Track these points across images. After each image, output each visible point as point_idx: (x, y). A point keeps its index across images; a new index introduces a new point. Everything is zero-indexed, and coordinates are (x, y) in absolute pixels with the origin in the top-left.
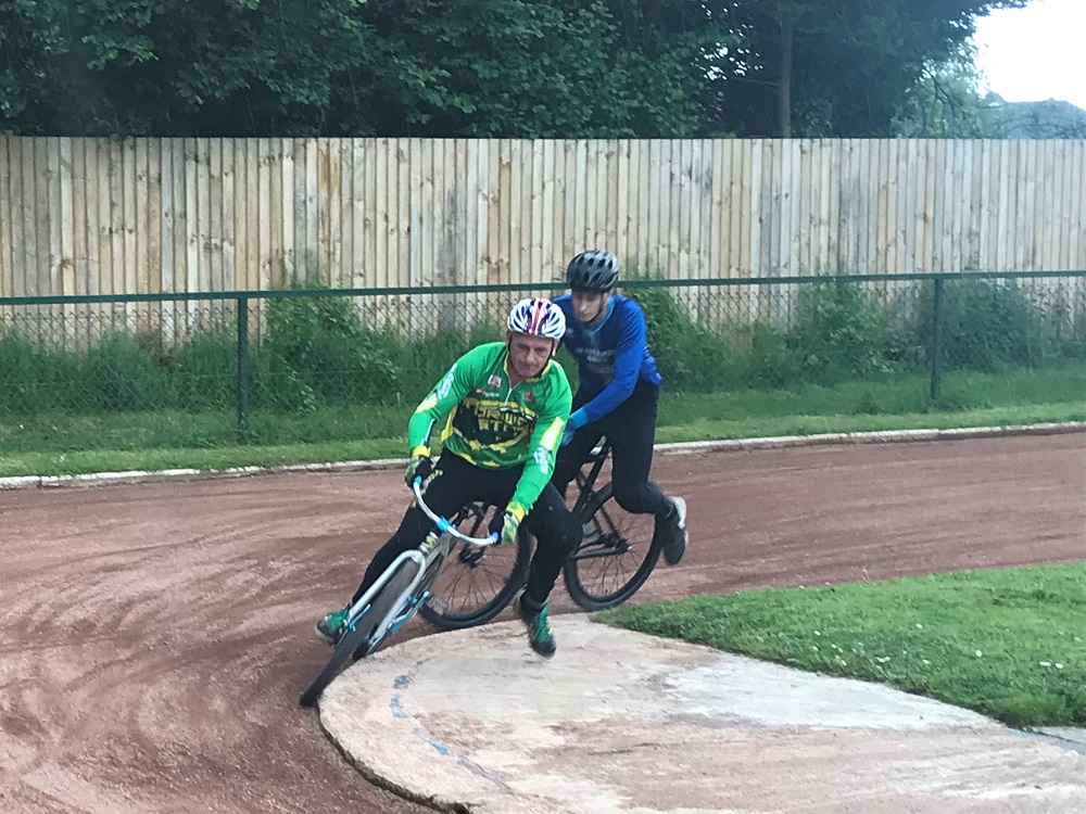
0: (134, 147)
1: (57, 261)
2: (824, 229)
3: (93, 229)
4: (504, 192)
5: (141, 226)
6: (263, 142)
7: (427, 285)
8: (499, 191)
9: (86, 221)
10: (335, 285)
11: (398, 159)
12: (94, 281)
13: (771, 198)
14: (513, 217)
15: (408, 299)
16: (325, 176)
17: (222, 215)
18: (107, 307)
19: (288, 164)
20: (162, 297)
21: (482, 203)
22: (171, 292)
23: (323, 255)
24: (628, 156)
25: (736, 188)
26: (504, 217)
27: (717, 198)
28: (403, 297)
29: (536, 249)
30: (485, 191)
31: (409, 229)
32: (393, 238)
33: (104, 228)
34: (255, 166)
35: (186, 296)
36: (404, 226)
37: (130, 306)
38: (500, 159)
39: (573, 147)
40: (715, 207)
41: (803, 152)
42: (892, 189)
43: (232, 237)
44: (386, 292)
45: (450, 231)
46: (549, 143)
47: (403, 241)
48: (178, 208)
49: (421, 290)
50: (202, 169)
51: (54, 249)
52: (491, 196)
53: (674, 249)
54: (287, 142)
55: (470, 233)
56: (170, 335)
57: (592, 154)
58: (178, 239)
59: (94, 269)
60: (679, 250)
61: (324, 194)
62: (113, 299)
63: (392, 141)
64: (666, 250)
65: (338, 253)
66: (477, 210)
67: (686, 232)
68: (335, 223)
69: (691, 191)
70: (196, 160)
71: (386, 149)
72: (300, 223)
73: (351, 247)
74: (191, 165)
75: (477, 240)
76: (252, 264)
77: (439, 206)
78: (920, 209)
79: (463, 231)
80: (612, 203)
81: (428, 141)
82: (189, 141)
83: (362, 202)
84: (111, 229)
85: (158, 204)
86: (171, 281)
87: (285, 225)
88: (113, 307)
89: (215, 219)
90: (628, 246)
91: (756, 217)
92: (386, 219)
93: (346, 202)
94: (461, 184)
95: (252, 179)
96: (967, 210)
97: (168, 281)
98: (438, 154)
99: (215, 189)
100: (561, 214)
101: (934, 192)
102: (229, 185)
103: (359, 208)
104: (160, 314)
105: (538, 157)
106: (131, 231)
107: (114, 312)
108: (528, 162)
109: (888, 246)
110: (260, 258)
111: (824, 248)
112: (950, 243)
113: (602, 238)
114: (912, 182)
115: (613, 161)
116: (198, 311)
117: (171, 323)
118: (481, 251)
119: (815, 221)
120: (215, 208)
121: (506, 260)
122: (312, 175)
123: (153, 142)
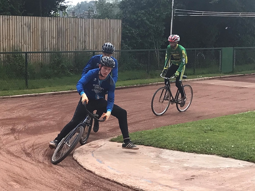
2: (54, 40)
13: (43, 31)
24: (12, 20)
25: (36, 29)
27: (31, 31)
40: (31, 33)
41: (49, 20)
42: (68, 30)
53: (23, 44)
57: (4, 18)
60: (24, 44)
64: (21, 44)
67: (25, 40)
69: (26, 29)
78: (74, 35)
80: (9, 32)
90: (12, 43)
91: (40, 36)
96: (83, 36)
101: (77, 31)
109: (68, 44)
111: (55, 45)
112: (80, 43)
113: (7, 41)
114: (72, 29)
115: (9, 21)
119: (53, 37)
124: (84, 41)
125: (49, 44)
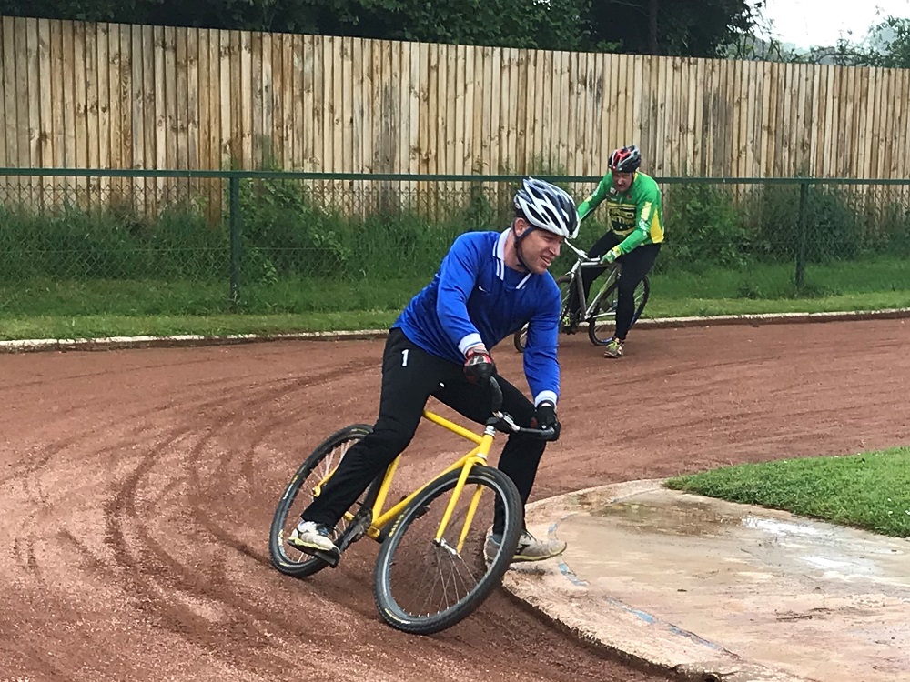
0: (107, 32)
1: (36, 136)
2: (690, 137)
3: (70, 109)
4: (433, 89)
5: (113, 106)
6: (225, 34)
7: (367, 172)
8: (428, 89)
9: (63, 100)
10: (288, 168)
11: (342, 57)
12: (70, 155)
13: (649, 108)
14: (440, 114)
15: (351, 184)
16: (279, 69)
17: (187, 99)
18: (82, 180)
19: (246, 55)
20: (131, 173)
21: (414, 101)
22: (142, 169)
23: (277, 140)
24: (535, 64)
25: (621, 97)
26: (433, 113)
27: (606, 105)
28: (347, 182)
29: (459, 144)
30: (417, 89)
31: (352, 121)
32: (338, 127)
33: (79, 105)
34: (217, 55)
35: (155, 173)
36: (347, 117)
37: (104, 181)
38: (430, 61)
39: (490, 53)
43: (196, 120)
44: (332, 176)
45: (386, 123)
46: (470, 49)
47: (347, 131)
48: (148, 91)
49: (362, 177)
50: (170, 56)
51: (34, 123)
52: (422, 93)
53: (572, 149)
54: (245, 35)
55: (403, 126)
56: (141, 208)
57: (506, 58)
58: (150, 123)
59: (70, 144)
60: (576, 150)
61: (277, 85)
62: (88, 173)
63: (338, 40)
64: (565, 150)
65: (290, 139)
66: (410, 106)
67: (582, 134)
68: (287, 111)
69: (586, 97)
70: (164, 46)
71: (332, 46)
72: (257, 110)
73: (301, 134)
74: (159, 51)
75: (409, 133)
76: (215, 145)
77: (378, 101)
78: (765, 122)
79: (397, 124)
80: (522, 105)
81: (368, 41)
82: (158, 29)
83: (311, 94)
84: (86, 107)
85: (129, 85)
86: (141, 158)
87: (244, 111)
88: (88, 181)
89: (181, 102)
90: (534, 145)
91: (637, 124)
92: (332, 109)
93: (297, 93)
94: (395, 81)
95: (213, 67)
96: (801, 125)
97: (138, 158)
98: (377, 53)
99: (182, 75)
100: (480, 113)
101: (777, 109)
102: (193, 72)
103: (309, 99)
104: (132, 189)
105: (460, 61)
106: (104, 110)
107: (89, 185)
108: (452, 64)
109: (740, 152)
110: (221, 140)
111: (691, 153)
112: (787, 153)
113: (513, 136)
114: (759, 99)
115: (522, 68)
116: (166, 187)
117: (142, 197)
118: (413, 143)
119: (683, 129)
120: (181, 92)
121: (434, 151)
122: (267, 66)
123: (125, 27)
124: (803, 145)
125: (668, 151)
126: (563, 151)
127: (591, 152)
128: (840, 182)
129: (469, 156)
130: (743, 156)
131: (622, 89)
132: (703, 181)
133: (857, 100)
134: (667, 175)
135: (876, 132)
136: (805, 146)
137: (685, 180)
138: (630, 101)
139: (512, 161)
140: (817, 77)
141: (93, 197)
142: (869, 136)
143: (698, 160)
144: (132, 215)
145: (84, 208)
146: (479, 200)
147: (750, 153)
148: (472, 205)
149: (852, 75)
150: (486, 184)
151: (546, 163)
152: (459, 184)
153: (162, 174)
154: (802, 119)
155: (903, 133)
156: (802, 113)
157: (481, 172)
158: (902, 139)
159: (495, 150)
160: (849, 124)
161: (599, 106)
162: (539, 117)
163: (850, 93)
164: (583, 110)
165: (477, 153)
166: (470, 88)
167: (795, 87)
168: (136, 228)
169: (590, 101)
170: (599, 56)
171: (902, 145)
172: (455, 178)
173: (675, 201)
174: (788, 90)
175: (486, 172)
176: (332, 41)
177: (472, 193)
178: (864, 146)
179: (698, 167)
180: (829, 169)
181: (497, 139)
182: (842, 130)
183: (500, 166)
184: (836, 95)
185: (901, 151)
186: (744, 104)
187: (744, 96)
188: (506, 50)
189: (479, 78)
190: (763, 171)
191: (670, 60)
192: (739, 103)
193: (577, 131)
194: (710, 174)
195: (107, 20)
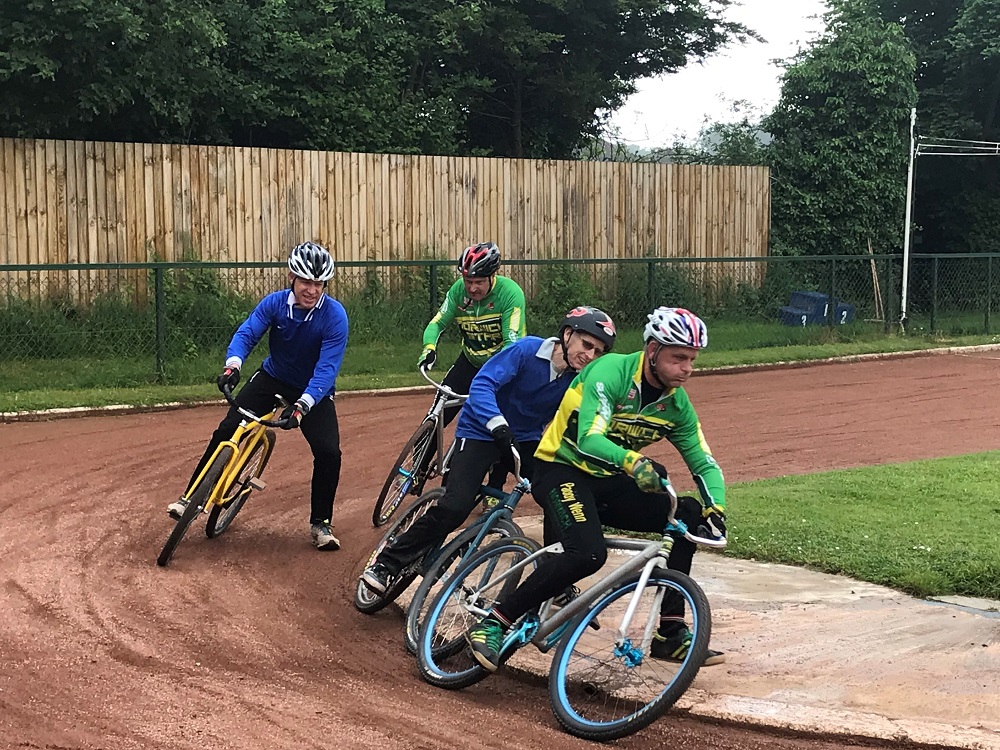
0: (44, 147)
2: (553, 226)
3: (12, 212)
4: (331, 189)
5: (50, 211)
6: (148, 147)
7: (275, 260)
8: (327, 190)
9: (6, 205)
10: (206, 259)
11: (252, 165)
12: (13, 253)
13: (517, 202)
14: (337, 210)
15: (262, 271)
16: (197, 176)
17: (116, 202)
18: (23, 274)
19: (167, 164)
20: (67, 267)
21: (315, 200)
22: (76, 263)
23: (195, 235)
24: (419, 168)
25: (493, 193)
26: (331, 210)
27: (480, 200)
28: (258, 270)
29: (355, 236)
30: (317, 190)
31: (261, 218)
32: (249, 224)
33: (20, 210)
34: (142, 166)
35: (88, 267)
36: (257, 216)
37: (43, 274)
38: (327, 167)
39: (379, 159)
40: (479, 206)
41: (538, 169)
43: (124, 220)
44: (245, 265)
45: (291, 218)
46: (362, 155)
47: (257, 226)
48: (81, 197)
49: (270, 265)
50: (100, 167)
52: (321, 194)
53: (453, 238)
54: (166, 148)
55: (306, 221)
56: (76, 297)
57: (393, 163)
58: (83, 223)
59: (13, 243)
60: (456, 238)
61: (195, 190)
62: (28, 268)
63: (247, 150)
64: (447, 238)
65: (207, 234)
66: (312, 206)
67: (460, 225)
68: (204, 211)
69: (463, 195)
70: (94, 158)
71: (242, 155)
72: (177, 210)
73: (217, 230)
74: (90, 162)
75: (311, 228)
76: (141, 241)
77: (283, 201)
78: (616, 212)
79: (301, 219)
80: (408, 202)
81: (273, 151)
82: (89, 144)
83: (225, 196)
84: (26, 211)
85: (65, 191)
86: (75, 253)
87: (166, 211)
88: (29, 275)
89: (111, 205)
90: (420, 235)
91: (507, 216)
92: (244, 209)
93: (212, 195)
94: (299, 184)
95: (139, 176)
96: (646, 214)
97: (73, 254)
98: (281, 161)
99: (110, 182)
100: (372, 209)
101: (625, 200)
102: (121, 179)
103: (223, 200)
104: (68, 280)
105: (354, 166)
106: (42, 213)
107: (29, 278)
108: (347, 169)
109: (595, 238)
110: (146, 237)
111: (554, 240)
112: (636, 237)
113: (401, 228)
114: (610, 193)
115: (408, 171)
116: (98, 277)
117: (77, 287)
118: (315, 235)
119: (547, 219)
120: (110, 197)
121: (333, 242)
122: (186, 173)
123: (60, 143)
124: (648, 231)
125: (535, 238)
126: (445, 240)
127: (469, 240)
128: (681, 260)
129: (363, 246)
130: (599, 240)
131: (494, 187)
132: (566, 262)
133: (693, 193)
134: (535, 258)
135: (709, 218)
136: (650, 231)
137: (550, 262)
138: (501, 196)
139: (402, 248)
140: (658, 174)
141: (33, 288)
142: (704, 222)
143: (561, 245)
144: (69, 303)
145: (25, 299)
146: (374, 282)
147: (604, 238)
148: (368, 286)
149: (687, 172)
150: (379, 268)
151: (430, 250)
152: (356, 269)
153: (94, 267)
154: (646, 209)
155: (732, 219)
156: (646, 203)
157: (375, 258)
158: (732, 224)
159: (386, 240)
160: (686, 212)
161: (475, 201)
162: (423, 212)
163: (687, 187)
164: (461, 205)
165: (371, 242)
166: (363, 188)
167: (640, 183)
168: (72, 314)
169: (467, 197)
170: (473, 159)
171: (732, 230)
172: (352, 264)
173: (542, 279)
174: (634, 185)
175: (379, 259)
176: (242, 151)
177: (368, 277)
178: (701, 231)
179: (561, 251)
180: (672, 250)
181: (388, 230)
182: (681, 218)
183: (391, 254)
184: (675, 188)
185: (732, 234)
186: (597, 197)
187: (597, 191)
188: (393, 157)
189: (371, 180)
190: (616, 252)
191: (534, 162)
192: (593, 196)
193: (456, 222)
194: (571, 256)
195: (44, 137)
